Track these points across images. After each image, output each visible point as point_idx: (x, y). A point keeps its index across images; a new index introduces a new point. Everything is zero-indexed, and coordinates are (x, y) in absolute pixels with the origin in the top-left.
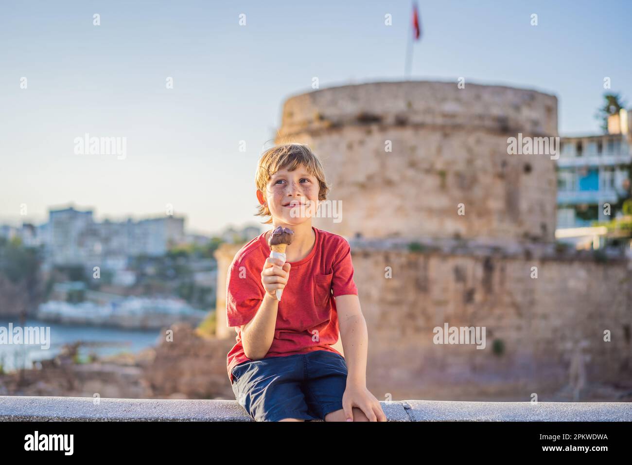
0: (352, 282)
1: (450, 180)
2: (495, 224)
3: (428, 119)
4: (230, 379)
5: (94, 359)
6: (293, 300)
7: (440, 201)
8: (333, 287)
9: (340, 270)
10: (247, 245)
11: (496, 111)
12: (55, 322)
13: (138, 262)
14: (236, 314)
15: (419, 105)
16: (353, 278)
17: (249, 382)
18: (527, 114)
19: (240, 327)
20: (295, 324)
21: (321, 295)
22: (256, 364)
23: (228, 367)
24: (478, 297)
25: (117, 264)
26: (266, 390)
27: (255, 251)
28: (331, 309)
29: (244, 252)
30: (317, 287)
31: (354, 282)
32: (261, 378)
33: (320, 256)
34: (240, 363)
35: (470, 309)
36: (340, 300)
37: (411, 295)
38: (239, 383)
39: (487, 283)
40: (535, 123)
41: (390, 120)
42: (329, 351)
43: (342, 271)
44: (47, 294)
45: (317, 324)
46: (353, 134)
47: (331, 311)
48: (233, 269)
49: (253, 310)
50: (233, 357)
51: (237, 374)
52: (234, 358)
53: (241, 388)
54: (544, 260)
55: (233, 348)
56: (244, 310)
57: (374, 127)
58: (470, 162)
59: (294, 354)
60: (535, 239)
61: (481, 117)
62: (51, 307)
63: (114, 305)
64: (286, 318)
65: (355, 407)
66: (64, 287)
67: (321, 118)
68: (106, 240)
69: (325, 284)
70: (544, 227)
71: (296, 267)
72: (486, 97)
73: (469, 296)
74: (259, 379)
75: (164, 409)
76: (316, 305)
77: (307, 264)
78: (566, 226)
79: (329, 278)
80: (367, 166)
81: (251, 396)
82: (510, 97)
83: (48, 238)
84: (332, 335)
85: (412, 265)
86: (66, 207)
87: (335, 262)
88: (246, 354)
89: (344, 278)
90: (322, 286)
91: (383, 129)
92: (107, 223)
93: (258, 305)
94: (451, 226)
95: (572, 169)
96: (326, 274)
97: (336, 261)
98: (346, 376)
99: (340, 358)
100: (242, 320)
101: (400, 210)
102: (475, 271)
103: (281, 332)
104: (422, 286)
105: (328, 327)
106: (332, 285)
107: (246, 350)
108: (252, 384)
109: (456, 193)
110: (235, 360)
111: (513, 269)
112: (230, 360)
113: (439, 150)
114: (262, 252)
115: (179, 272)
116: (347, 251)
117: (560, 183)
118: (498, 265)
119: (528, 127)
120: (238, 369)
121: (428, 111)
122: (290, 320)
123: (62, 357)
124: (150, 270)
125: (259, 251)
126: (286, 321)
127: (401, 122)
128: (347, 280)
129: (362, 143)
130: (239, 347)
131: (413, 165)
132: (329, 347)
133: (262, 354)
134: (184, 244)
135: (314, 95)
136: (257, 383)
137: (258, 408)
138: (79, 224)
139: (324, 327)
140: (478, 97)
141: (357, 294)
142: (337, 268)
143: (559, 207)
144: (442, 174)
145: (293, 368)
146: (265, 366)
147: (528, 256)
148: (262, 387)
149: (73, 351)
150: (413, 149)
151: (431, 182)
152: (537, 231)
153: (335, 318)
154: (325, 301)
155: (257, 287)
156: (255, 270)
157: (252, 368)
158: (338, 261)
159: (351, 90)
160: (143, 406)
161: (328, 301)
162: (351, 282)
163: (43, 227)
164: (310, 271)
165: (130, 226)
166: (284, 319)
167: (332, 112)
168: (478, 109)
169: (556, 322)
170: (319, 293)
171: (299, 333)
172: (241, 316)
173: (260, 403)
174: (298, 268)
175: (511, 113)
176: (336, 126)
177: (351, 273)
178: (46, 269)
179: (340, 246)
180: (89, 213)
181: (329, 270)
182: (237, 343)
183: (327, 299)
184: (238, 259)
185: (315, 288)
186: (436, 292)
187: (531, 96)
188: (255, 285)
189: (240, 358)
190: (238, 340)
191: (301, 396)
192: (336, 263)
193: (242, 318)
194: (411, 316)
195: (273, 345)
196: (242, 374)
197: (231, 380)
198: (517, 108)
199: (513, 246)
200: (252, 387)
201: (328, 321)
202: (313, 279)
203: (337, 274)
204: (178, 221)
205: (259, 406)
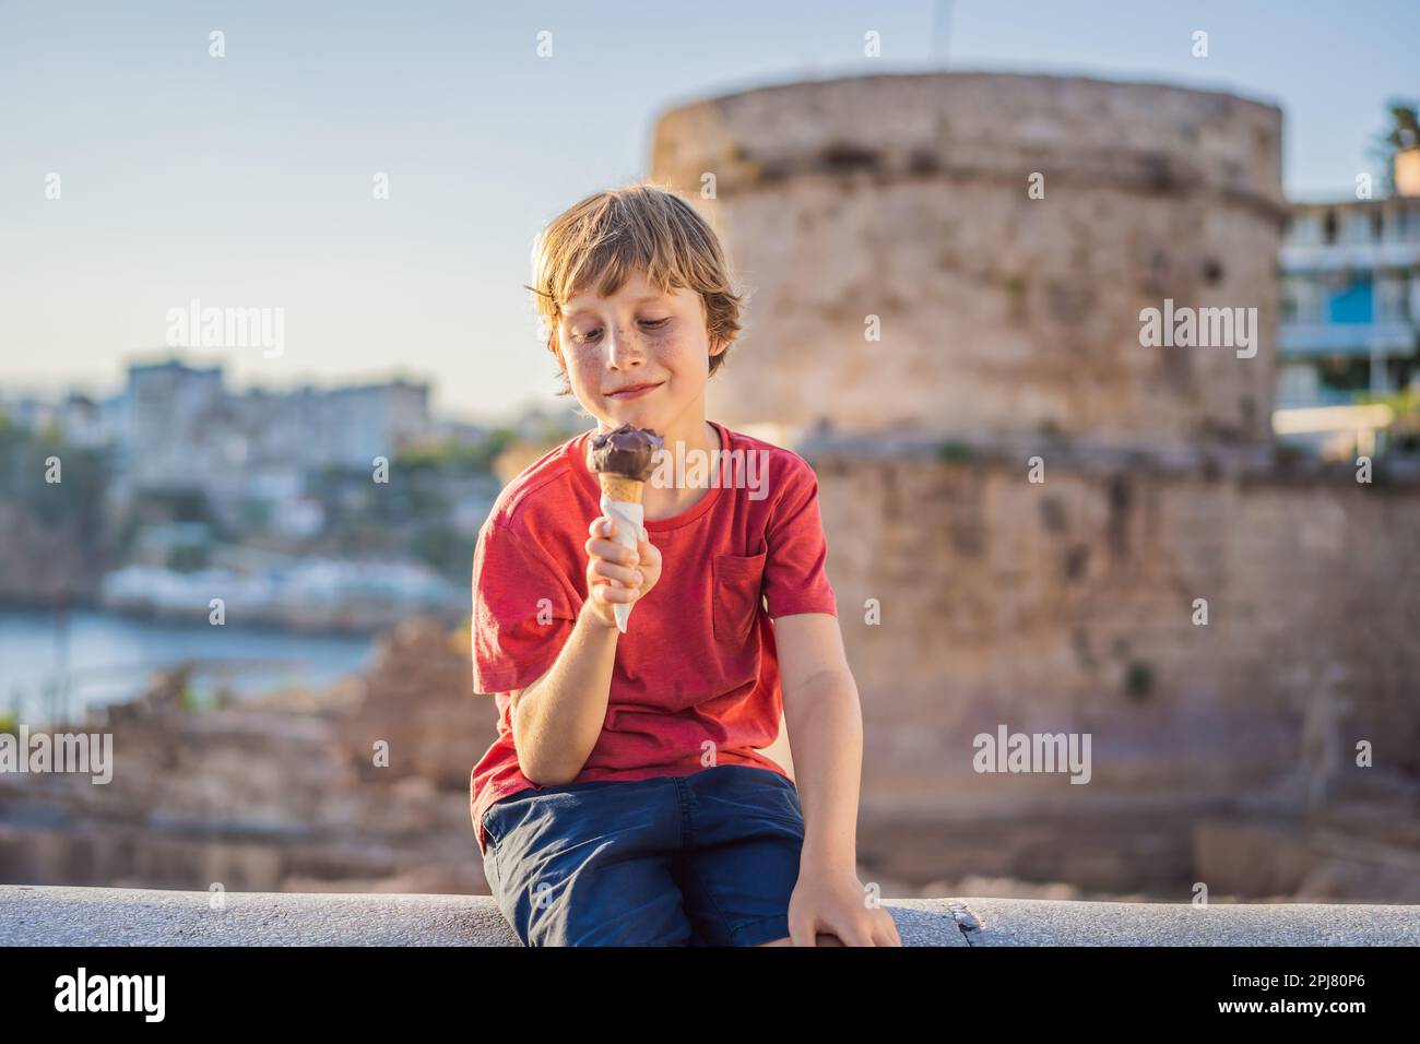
0: (822, 579)
1: (1036, 300)
2: (1138, 398)
3: (985, 159)
4: (478, 838)
5: (225, 700)
6: (654, 624)
7: (1011, 348)
8: (768, 590)
9: (789, 545)
10: (530, 471)
11: (1144, 140)
12: (142, 616)
13: (329, 482)
14: (498, 659)
15: (966, 125)
16: (823, 568)
17: (526, 856)
18: (1216, 149)
19: (509, 695)
20: (658, 691)
21: (733, 612)
22: (547, 802)
23: (473, 807)
24: (1097, 565)
25: (280, 487)
26: (572, 882)
27: (551, 485)
28: (761, 653)
29: (523, 487)
30: (722, 589)
31: (826, 578)
32: (558, 847)
33: (733, 504)
34: (504, 796)
35: (1077, 594)
36: (784, 626)
37: (943, 561)
38: (501, 854)
39: (1116, 535)
40: (1232, 169)
41: (897, 160)
42: (752, 764)
43: (794, 548)
44: (123, 551)
45: (720, 693)
46: (811, 193)
47: (761, 659)
48: (491, 534)
49: (545, 647)
50: (486, 780)
51: (496, 828)
52: (489, 783)
53: (506, 869)
54: (1250, 483)
55: (486, 754)
56: (518, 647)
57: (862, 178)
58: (1081, 258)
59: (656, 774)
60: (1228, 435)
61: (1107, 154)
62: (136, 582)
63: (277, 577)
64: (633, 672)
65: (825, 931)
66: (162, 537)
67: (741, 155)
68: (254, 432)
69: (744, 583)
70: (1249, 408)
71: (665, 535)
72: (1121, 107)
73: (1074, 564)
74: (555, 847)
75: (291, 929)
76: (719, 641)
77: (694, 527)
78: (1297, 404)
79: (756, 565)
80: (845, 266)
81: (531, 897)
82: (1175, 108)
83: (122, 427)
84: (759, 724)
85: (945, 493)
86: (161, 359)
87: (774, 525)
88: (525, 770)
89: (799, 567)
90: (734, 589)
91: (883, 180)
92: (257, 395)
93: (558, 635)
94: (1037, 404)
95: (1313, 276)
96: (747, 556)
97: (778, 518)
98: (800, 842)
99: (786, 787)
100: (515, 676)
101: (919, 370)
102: (1088, 507)
103: (618, 712)
104: (969, 540)
105: (748, 701)
106: (765, 585)
107: (525, 758)
108: (534, 860)
109: (1048, 329)
110: (492, 789)
111: (1177, 504)
112: (480, 786)
113: (1011, 232)
114: (571, 489)
115: (421, 504)
116: (810, 494)
117: (1287, 308)
118: (1140, 492)
119: (1216, 177)
120: (500, 813)
121: (987, 140)
122: (645, 678)
123: (156, 698)
124: (355, 499)
125: (565, 486)
126: (636, 683)
127: (924, 166)
128: (807, 573)
129: (832, 212)
130: (505, 751)
131: (949, 263)
132: (750, 754)
133: (567, 772)
134: (431, 442)
135: (724, 104)
136: (548, 859)
137: (551, 935)
138: (192, 399)
139: (739, 700)
140: (1101, 109)
141: (836, 612)
142: (779, 538)
143: (1281, 361)
144: (1017, 286)
145: (649, 818)
146: (574, 811)
147: (1211, 473)
148: (562, 872)
149: (176, 683)
150: (948, 229)
151: (992, 303)
152: (1231, 415)
153: (772, 677)
154: (743, 629)
155: (558, 584)
156: (550, 538)
157: (537, 815)
158: (783, 521)
159: (810, 92)
160: (233, 918)
161: (754, 630)
162: (818, 577)
163: (115, 403)
164: (703, 543)
165: (308, 402)
166: (630, 675)
167: (766, 143)
168: (1100, 135)
169: (1272, 623)
170: (728, 605)
171: (670, 715)
172: (511, 664)
173: (555, 919)
174: (671, 535)
175: (1174, 145)
176: (772, 175)
177: (818, 555)
178: (119, 497)
179: (790, 479)
180: (215, 374)
181: (758, 543)
182: (499, 741)
183: (749, 621)
184: (506, 507)
185: (716, 591)
186: (1000, 555)
187: (1223, 106)
188: (553, 580)
189: (506, 783)
190: (504, 731)
191: (672, 897)
192: (778, 524)
193: (515, 670)
194: (942, 609)
195: (599, 748)
196: (508, 829)
197: (480, 843)
198: (1190, 133)
199: (1175, 449)
200: (535, 870)
201: (751, 685)
202: (710, 566)
203: (781, 556)
204: (413, 391)
205: (553, 927)
